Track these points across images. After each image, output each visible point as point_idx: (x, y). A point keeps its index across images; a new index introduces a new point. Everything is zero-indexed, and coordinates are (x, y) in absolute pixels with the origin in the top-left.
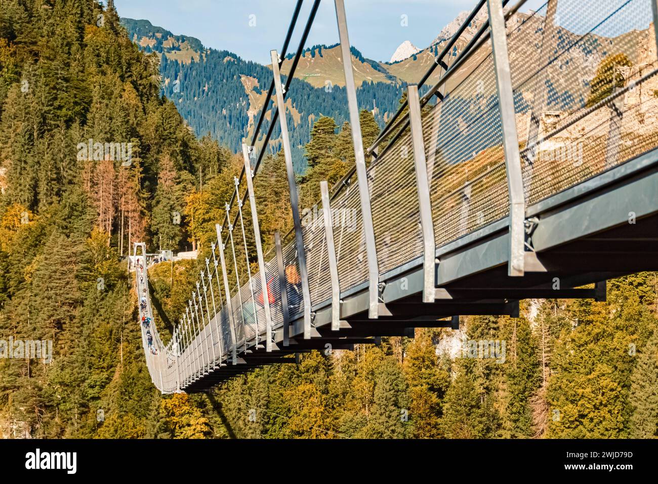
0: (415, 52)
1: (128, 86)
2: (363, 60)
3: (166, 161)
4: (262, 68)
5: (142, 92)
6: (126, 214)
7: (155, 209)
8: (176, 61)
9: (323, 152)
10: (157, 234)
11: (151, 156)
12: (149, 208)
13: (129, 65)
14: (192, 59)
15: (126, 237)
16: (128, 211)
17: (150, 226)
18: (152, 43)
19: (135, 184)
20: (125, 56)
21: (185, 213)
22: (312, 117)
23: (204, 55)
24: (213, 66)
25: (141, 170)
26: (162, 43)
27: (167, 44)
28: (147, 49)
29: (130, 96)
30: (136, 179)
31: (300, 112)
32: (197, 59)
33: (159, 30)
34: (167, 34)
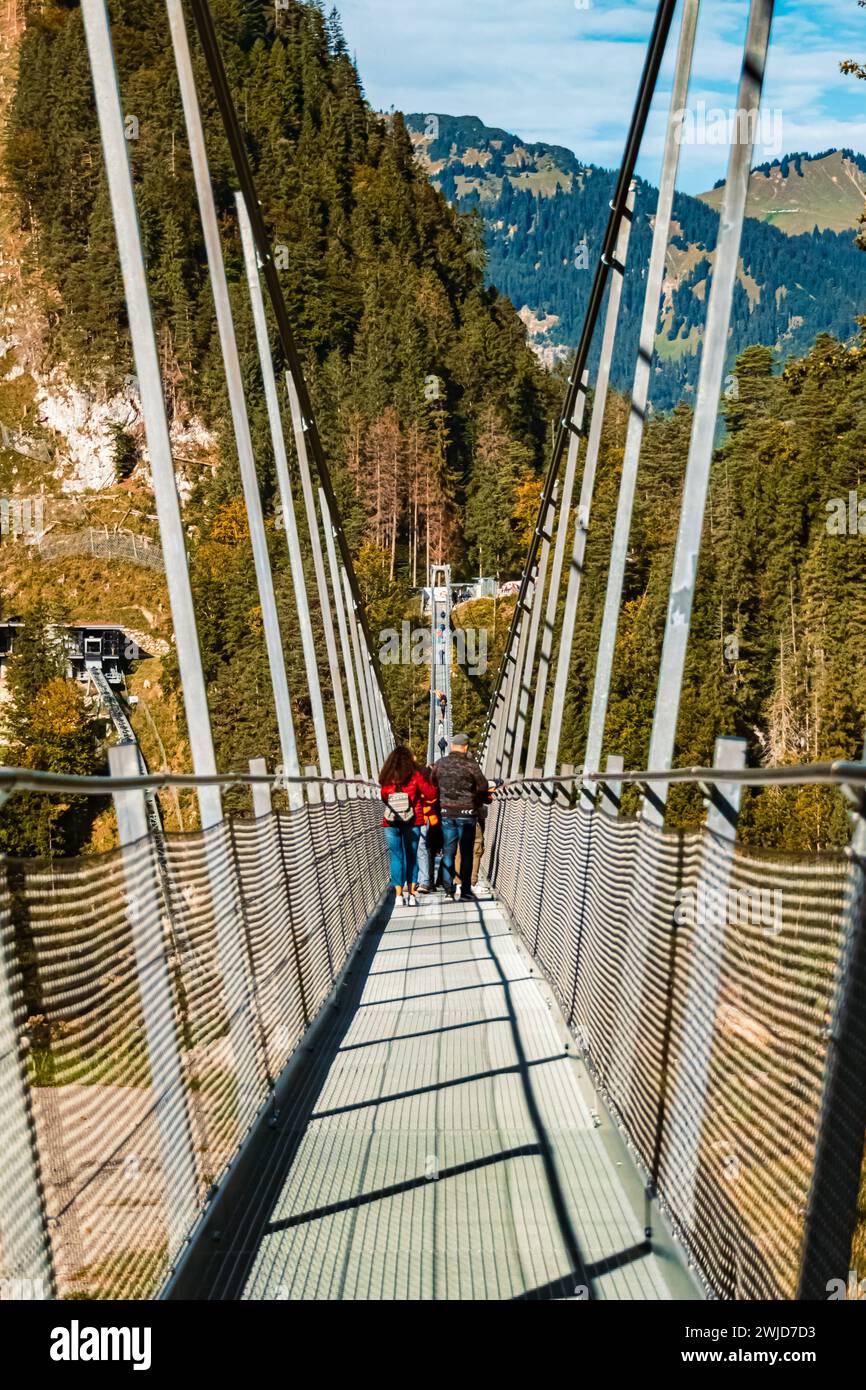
1: (428, 277)
3: (489, 417)
5: (453, 281)
6: (421, 509)
7: (472, 500)
8: (529, 192)
9: (751, 407)
10: (474, 543)
11: (466, 404)
12: (461, 498)
13: (432, 233)
14: (559, 187)
15: (422, 551)
16: (424, 506)
17: (462, 531)
18: (484, 159)
19: (438, 458)
20: (424, 216)
21: (517, 515)
22: (781, 291)
23: (580, 179)
24: (596, 199)
25: (446, 432)
26: (503, 159)
27: (512, 160)
28: (476, 171)
29: (427, 294)
30: (438, 448)
31: (759, 283)
32: (567, 187)
33: (497, 134)
34: (511, 142)
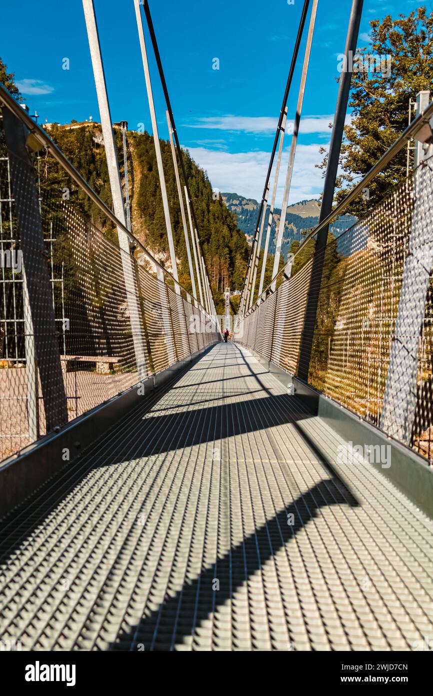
1: (225, 227)
3: (238, 256)
5: (231, 228)
7: (234, 274)
8: (247, 209)
10: (235, 283)
11: (233, 254)
12: (232, 274)
13: (226, 218)
14: (253, 208)
15: (224, 285)
16: (224, 275)
17: (232, 281)
18: (237, 202)
19: (227, 265)
20: (225, 214)
22: (301, 230)
23: (258, 206)
25: (229, 260)
26: (242, 202)
27: (244, 203)
29: (225, 231)
30: (227, 263)
31: (297, 229)
32: (255, 208)
33: (241, 197)
34: (243, 199)
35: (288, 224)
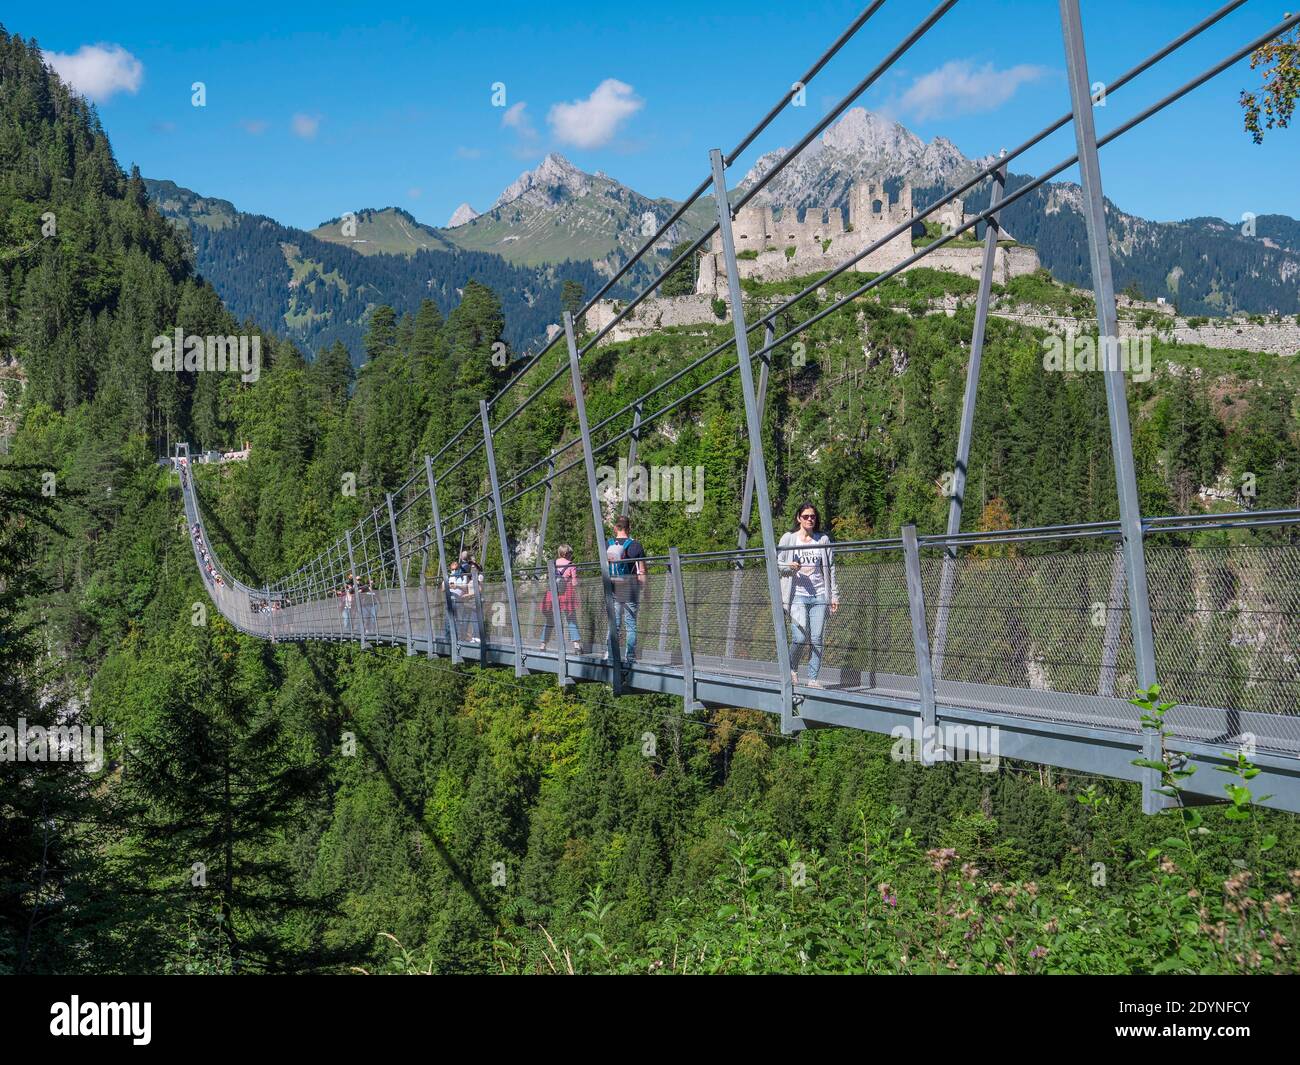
0: (475, 216)
1: (160, 267)
2: (418, 226)
4: (305, 234)
5: (175, 270)
6: (163, 411)
7: (196, 405)
8: (206, 227)
14: (224, 224)
16: (166, 409)
18: (177, 207)
22: (361, 288)
23: (237, 220)
24: (248, 232)
26: (189, 207)
27: (196, 207)
28: (173, 214)
31: (348, 283)
32: (229, 224)
33: (185, 192)
34: (195, 197)
35: (325, 272)
